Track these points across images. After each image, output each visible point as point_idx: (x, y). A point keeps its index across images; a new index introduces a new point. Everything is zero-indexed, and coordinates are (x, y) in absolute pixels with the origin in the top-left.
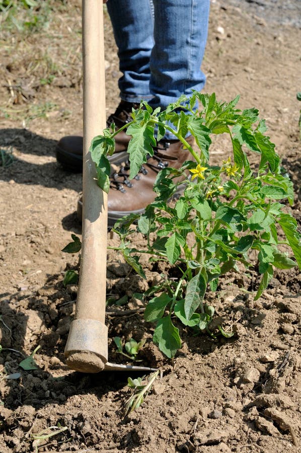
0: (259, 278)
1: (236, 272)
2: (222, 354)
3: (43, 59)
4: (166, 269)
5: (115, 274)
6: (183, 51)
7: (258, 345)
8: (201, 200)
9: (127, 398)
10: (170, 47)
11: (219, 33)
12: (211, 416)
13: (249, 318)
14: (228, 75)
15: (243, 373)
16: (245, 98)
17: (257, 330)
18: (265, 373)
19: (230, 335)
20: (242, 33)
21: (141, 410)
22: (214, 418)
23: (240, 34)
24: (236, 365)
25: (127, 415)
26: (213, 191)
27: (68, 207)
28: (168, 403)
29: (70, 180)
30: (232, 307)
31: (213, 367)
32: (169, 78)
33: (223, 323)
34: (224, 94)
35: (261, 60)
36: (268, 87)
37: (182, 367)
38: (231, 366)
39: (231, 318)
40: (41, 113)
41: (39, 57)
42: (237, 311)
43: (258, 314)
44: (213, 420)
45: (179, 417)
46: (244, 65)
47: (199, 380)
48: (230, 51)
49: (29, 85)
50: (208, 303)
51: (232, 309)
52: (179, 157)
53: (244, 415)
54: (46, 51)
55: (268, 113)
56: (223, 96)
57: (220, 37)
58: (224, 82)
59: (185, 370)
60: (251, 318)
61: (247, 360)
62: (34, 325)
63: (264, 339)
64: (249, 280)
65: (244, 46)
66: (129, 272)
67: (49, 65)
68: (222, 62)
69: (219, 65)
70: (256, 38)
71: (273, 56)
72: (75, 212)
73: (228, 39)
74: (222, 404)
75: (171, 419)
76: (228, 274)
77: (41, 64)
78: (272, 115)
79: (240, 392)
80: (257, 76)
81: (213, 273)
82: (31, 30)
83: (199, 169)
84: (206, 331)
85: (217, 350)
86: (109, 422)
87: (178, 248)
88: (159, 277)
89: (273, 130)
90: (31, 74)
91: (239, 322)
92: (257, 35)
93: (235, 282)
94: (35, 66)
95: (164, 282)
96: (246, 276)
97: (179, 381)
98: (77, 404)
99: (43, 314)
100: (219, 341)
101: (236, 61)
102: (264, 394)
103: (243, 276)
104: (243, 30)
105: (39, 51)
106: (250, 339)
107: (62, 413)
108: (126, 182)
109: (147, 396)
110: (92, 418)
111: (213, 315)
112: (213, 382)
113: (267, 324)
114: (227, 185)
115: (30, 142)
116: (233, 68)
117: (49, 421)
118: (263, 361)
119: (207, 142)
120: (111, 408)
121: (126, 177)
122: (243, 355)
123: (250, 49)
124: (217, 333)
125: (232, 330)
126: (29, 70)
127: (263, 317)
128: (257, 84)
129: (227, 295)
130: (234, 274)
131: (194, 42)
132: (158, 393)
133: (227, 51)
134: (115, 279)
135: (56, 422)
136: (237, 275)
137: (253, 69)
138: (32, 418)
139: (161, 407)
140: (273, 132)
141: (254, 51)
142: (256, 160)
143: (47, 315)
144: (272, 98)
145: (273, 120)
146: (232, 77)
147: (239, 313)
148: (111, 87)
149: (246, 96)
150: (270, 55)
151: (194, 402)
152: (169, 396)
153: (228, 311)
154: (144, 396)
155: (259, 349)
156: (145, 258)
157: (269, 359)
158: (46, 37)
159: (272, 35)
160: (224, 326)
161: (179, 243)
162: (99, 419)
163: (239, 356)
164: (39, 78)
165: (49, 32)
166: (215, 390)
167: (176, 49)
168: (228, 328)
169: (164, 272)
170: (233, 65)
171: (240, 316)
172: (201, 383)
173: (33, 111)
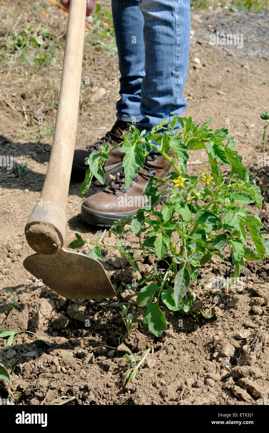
0: (233, 268)
1: (213, 263)
2: (203, 333)
3: (51, 89)
4: (155, 262)
5: (113, 266)
6: (169, 81)
7: (233, 325)
8: (182, 205)
9: (125, 372)
10: (158, 77)
11: (196, 63)
12: (195, 386)
13: (225, 302)
14: (204, 98)
15: (221, 348)
16: (218, 117)
17: (231, 312)
18: (239, 348)
19: (210, 316)
20: (214, 63)
21: (136, 381)
22: (198, 387)
23: (213, 64)
24: (215, 342)
25: (125, 385)
26: (193, 198)
27: (73, 211)
28: (159, 375)
29: (75, 188)
30: (211, 293)
31: (196, 344)
32: (157, 103)
33: (203, 307)
34: (201, 114)
35: (231, 85)
36: (237, 107)
37: (170, 344)
38: (211, 343)
39: (210, 302)
40: (50, 132)
41: (48, 87)
42: (215, 296)
43: (232, 298)
44: (196, 389)
45: (169, 387)
46: (217, 89)
47: (184, 355)
48: (206, 78)
49: (40, 110)
50: (190, 290)
51: (211, 294)
52: (164, 167)
53: (222, 384)
54: (53, 81)
55: (238, 129)
56: (200, 115)
57: (197, 66)
58: (201, 103)
59: (173, 346)
60: (227, 302)
61: (224, 337)
62: (47, 310)
63: (238, 319)
64: (225, 270)
65: (217, 73)
66: (124, 264)
67: (56, 93)
68: (199, 87)
69: (196, 89)
70: (226, 66)
71: (240, 81)
72: (79, 214)
73: (203, 68)
74: (204, 375)
75: (161, 388)
76: (207, 264)
77: (49, 92)
78: (241, 130)
79: (219, 365)
80: (228, 98)
81: (195, 266)
82: (41, 64)
83: (180, 180)
84: (190, 313)
85: (199, 329)
86: (110, 392)
87: (165, 245)
88: (150, 268)
89: (242, 143)
90: (41, 101)
91: (217, 305)
92: (227, 64)
93: (213, 271)
94: (45, 94)
95: (154, 272)
96: (222, 267)
97: (168, 356)
98: (83, 377)
99: (53, 301)
100: (201, 322)
101: (210, 86)
102: (239, 366)
103: (219, 266)
104: (215, 60)
105: (48, 82)
106: (226, 320)
107: (71, 385)
108: (121, 188)
109: (141, 369)
110: (95, 389)
111: (194, 300)
112: (196, 357)
113: (240, 306)
114: (203, 192)
115: (41, 157)
116: (208, 91)
117: (60, 391)
118: (237, 338)
119: (185, 158)
120: (112, 380)
121: (121, 184)
122: (220, 333)
123: (222, 75)
124: (198, 315)
125: (211, 312)
126: (40, 98)
127: (236, 300)
128: (228, 104)
129: (206, 282)
130: (212, 265)
131: (177, 73)
132: (150, 367)
133: (203, 78)
134: (113, 270)
135: (66, 393)
136: (215, 265)
137: (225, 92)
138: (46, 389)
139: (153, 379)
140: (242, 144)
141: (225, 77)
142: (228, 169)
143: (57, 302)
144: (241, 116)
145: (242, 135)
146: (207, 99)
147: (216, 298)
148: (107, 110)
149: (219, 114)
150: (238, 80)
151: (180, 374)
152: (159, 369)
153: (207, 296)
154: (139, 369)
155: (233, 328)
156: (138, 254)
157: (242, 336)
158: (53, 70)
159: (239, 64)
160: (204, 309)
161: (165, 241)
162: (102, 389)
163: (217, 335)
164: (47, 104)
165: (55, 66)
166: (198, 364)
167: (162, 80)
168: (207, 310)
169: (153, 264)
170: (208, 89)
171: (217, 300)
172: (186, 358)
173: (43, 132)
